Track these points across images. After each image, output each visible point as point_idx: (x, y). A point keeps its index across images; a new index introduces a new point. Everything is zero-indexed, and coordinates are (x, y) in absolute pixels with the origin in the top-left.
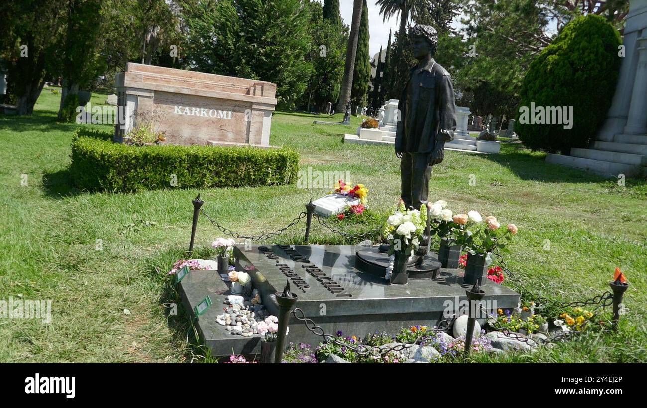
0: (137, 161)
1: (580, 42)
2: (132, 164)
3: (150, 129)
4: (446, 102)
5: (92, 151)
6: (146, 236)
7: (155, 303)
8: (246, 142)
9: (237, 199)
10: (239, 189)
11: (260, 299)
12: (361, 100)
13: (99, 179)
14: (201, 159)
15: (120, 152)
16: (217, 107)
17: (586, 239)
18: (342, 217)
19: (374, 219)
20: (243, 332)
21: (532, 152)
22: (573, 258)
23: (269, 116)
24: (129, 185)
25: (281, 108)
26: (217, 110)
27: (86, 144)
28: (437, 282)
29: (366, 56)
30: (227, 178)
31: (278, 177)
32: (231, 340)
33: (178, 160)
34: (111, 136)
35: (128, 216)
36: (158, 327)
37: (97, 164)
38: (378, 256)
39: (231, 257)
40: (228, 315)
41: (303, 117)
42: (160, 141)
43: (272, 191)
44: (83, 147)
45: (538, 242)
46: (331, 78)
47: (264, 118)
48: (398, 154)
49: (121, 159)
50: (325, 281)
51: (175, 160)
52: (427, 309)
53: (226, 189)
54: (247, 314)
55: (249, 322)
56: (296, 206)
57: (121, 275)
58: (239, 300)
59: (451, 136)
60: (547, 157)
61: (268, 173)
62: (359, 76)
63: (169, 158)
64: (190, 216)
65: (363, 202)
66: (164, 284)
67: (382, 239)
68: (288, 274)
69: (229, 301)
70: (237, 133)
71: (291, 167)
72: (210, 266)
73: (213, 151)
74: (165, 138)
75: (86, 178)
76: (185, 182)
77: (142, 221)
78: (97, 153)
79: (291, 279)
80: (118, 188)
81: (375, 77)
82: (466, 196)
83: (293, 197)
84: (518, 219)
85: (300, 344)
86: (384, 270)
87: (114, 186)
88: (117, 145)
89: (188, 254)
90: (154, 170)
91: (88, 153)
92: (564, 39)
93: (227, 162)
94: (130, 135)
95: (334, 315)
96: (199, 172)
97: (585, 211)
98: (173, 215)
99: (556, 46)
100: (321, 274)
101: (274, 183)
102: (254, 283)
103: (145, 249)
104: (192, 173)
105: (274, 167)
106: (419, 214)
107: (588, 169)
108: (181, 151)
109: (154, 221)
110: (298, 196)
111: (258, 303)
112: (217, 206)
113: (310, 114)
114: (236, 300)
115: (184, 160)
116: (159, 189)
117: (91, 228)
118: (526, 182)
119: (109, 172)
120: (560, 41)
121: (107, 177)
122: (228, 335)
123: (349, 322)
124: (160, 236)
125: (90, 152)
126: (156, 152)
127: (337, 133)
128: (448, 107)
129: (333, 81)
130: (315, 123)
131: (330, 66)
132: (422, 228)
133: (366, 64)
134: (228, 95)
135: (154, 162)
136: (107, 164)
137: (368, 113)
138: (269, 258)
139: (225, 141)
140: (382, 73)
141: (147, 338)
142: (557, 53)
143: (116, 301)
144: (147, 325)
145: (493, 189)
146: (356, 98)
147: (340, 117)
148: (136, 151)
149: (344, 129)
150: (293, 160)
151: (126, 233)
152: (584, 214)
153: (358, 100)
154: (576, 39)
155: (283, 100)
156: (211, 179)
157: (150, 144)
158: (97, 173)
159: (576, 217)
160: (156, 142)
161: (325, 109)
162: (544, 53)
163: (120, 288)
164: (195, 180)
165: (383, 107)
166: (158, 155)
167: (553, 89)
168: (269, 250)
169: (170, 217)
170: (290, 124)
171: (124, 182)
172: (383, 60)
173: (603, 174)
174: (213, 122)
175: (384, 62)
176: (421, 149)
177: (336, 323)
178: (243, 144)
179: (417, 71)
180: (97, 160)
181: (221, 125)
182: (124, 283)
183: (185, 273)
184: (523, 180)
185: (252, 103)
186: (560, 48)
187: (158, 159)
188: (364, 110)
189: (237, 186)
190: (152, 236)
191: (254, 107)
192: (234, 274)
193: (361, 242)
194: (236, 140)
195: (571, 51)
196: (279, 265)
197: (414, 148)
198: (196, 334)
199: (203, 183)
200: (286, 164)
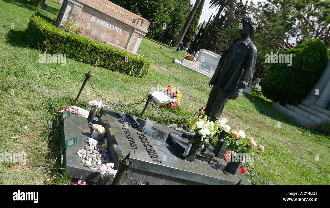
0: (63, 40)
1: (309, 52)
2: (59, 40)
3: (75, 24)
4: (250, 66)
5: (40, 26)
6: (54, 83)
7: (45, 127)
8: (124, 48)
9: (110, 77)
10: (113, 72)
11: (107, 146)
12: (187, 44)
13: (39, 42)
14: (98, 49)
15: (55, 32)
16: (115, 24)
17: (290, 160)
18: (164, 106)
19: (181, 113)
20: (91, 166)
21: (266, 99)
22: (282, 169)
23: (141, 38)
24: (55, 51)
25: (148, 35)
26: (115, 25)
27: (38, 21)
28: (210, 165)
29: (196, 23)
30: (109, 64)
31: (136, 72)
32: (82, 170)
33: (85, 46)
34: (53, 21)
35: (48, 68)
36: (42, 144)
37: (40, 34)
38: (181, 139)
39: (97, 112)
40: (85, 151)
41: (155, 43)
42: (79, 32)
43: (130, 79)
44: (35, 22)
45: (265, 153)
46: (176, 28)
47: (138, 38)
48: (210, 85)
49: (54, 35)
50: (148, 147)
51: (84, 45)
52: (202, 181)
53: (106, 70)
54: (97, 154)
55: (96, 160)
56: (141, 92)
57: (31, 103)
58: (94, 143)
59: (246, 86)
60: (273, 104)
61: (131, 68)
62: (190, 32)
63: (81, 43)
64: (82, 79)
65: (178, 101)
66: (54, 117)
67: (183, 126)
68: (128, 136)
69: (89, 141)
70: (122, 41)
71: (144, 69)
72: (84, 114)
73: (106, 48)
74: (82, 32)
75: (32, 39)
76: (85, 59)
77: (54, 74)
78: (42, 28)
79: (129, 140)
80: (48, 51)
81: (197, 34)
82: (230, 114)
83: (141, 86)
84: (256, 136)
85: (123, 183)
86: (183, 150)
87: (46, 49)
88: (54, 27)
89: (74, 102)
90: (71, 47)
91: (37, 26)
92: (302, 47)
93: (111, 55)
94: (63, 24)
95: (148, 171)
96: (95, 56)
97: (290, 142)
98: (73, 75)
99: (296, 50)
100: (147, 142)
101: (133, 75)
102: (106, 134)
103: (51, 91)
104: (90, 55)
105: (136, 66)
106: (214, 125)
107: (293, 117)
108: (89, 42)
109: (61, 76)
110: (143, 86)
111: (105, 148)
112: (99, 78)
113: (159, 42)
114: (93, 142)
115: (89, 47)
116: (70, 58)
117: (25, 69)
118: (262, 115)
119: (45, 40)
120: (299, 48)
121: (43, 43)
122: (81, 165)
123: (155, 177)
124: (61, 86)
125: (38, 26)
126: (75, 38)
127: (170, 57)
128: (250, 69)
129: (176, 30)
130: (161, 48)
131: (177, 22)
132: (213, 134)
133: (195, 26)
134: (123, 19)
135: (72, 43)
136: (46, 35)
137: (188, 51)
138: (119, 122)
139: (114, 44)
140: (201, 34)
141: (32, 149)
142: (296, 53)
143: (22, 120)
144: (35, 140)
145: (245, 114)
146: (185, 42)
147: (174, 49)
148: (64, 34)
149: (175, 56)
150: (146, 66)
151: (43, 78)
152: (289, 143)
153: (186, 43)
154: (308, 49)
155: (151, 32)
156: (100, 62)
157: (73, 32)
158: (38, 39)
159: (285, 144)
160: (76, 32)
161: (168, 42)
162: (289, 51)
163: (28, 111)
164: (91, 59)
165: (198, 51)
166: (75, 40)
167: (288, 72)
168: (120, 116)
169: (71, 76)
170: (148, 45)
171: (52, 48)
172: (203, 28)
173: (300, 122)
174: (110, 31)
175: (204, 28)
176: (226, 88)
177: (147, 176)
178: (123, 49)
179: (238, 42)
180: (41, 32)
181: (114, 34)
182: (31, 108)
183: (68, 115)
184: (260, 113)
185: (134, 28)
186: (298, 51)
187: (75, 42)
188: (187, 49)
189: (112, 70)
190: (58, 84)
191: (135, 30)
192: (96, 126)
193: (172, 124)
194: (120, 45)
195: (303, 55)
196: (124, 129)
197: (222, 86)
198: (62, 159)
199: (95, 63)
200: (142, 66)
